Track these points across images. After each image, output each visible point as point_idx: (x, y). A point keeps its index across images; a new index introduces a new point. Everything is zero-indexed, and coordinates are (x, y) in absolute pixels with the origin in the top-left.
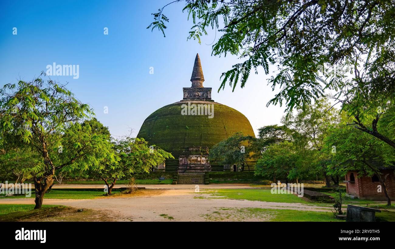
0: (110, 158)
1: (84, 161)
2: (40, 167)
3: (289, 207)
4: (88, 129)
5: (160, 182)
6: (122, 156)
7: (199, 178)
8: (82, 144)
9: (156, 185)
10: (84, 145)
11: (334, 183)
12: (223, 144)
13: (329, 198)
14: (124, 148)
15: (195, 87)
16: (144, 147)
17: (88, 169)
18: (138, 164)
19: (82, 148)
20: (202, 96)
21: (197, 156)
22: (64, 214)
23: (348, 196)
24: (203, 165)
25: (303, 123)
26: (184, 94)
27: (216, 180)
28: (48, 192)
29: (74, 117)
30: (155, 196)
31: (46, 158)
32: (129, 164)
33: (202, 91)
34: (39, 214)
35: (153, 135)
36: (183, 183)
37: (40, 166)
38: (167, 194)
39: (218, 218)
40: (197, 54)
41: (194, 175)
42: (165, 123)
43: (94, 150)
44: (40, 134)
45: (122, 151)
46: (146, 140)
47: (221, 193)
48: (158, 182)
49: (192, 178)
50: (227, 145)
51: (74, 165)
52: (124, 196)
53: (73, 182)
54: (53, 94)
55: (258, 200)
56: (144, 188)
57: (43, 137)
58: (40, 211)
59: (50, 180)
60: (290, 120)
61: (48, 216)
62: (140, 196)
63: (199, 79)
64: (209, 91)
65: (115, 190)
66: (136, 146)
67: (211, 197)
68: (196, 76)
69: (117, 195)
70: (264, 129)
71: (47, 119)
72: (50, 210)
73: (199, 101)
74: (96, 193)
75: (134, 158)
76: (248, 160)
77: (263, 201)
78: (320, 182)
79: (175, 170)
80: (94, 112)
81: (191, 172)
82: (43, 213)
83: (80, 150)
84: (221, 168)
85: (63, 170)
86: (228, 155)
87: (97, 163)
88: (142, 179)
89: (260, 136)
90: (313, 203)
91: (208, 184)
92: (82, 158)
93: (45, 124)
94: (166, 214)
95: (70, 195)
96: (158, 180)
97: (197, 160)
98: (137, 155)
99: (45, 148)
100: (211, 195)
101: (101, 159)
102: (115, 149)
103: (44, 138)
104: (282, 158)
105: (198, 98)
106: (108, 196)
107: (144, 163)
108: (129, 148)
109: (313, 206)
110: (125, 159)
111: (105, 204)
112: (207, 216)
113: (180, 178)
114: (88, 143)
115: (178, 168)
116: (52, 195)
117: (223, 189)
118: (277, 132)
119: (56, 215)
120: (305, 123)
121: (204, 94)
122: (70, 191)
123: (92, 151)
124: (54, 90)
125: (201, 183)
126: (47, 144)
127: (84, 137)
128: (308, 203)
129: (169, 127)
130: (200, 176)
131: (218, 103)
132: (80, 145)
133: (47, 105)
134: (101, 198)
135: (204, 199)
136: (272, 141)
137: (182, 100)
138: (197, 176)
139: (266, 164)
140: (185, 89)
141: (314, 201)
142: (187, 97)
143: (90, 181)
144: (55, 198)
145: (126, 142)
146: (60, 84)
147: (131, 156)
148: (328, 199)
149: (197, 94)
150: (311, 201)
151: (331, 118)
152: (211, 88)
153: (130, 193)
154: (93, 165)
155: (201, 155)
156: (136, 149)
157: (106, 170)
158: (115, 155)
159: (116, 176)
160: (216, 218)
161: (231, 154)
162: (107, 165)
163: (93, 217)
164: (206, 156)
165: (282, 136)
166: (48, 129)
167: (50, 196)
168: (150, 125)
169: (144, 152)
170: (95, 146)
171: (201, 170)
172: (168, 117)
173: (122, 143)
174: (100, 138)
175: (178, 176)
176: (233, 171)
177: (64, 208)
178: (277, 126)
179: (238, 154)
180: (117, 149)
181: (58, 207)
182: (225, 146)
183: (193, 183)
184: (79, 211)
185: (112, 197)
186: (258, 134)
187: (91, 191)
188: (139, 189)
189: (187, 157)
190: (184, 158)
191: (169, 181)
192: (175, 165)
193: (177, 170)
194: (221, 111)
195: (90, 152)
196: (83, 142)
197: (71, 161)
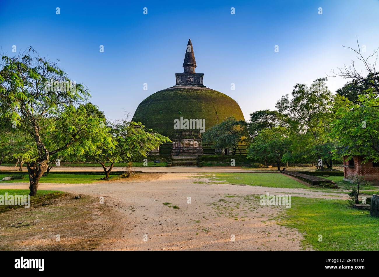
0: (108, 143)
1: (80, 146)
2: (32, 153)
3: (295, 193)
4: (83, 112)
5: (155, 164)
6: (118, 140)
7: (193, 161)
8: (77, 128)
9: (151, 168)
10: (79, 129)
11: (327, 167)
12: (215, 128)
13: (332, 183)
14: (121, 132)
15: (187, 73)
16: (141, 131)
17: (85, 154)
18: (135, 148)
19: (77, 132)
20: (194, 81)
21: (190, 140)
22: (60, 201)
23: (346, 180)
24: (196, 149)
25: (298, 108)
26: (177, 80)
27: (209, 163)
28: (46, 176)
29: (67, 99)
30: (153, 180)
31: (39, 143)
32: (126, 149)
33: (194, 77)
34: (34, 202)
35: (147, 120)
36: (177, 166)
37: (32, 151)
38: (165, 178)
39: (227, 207)
40: (190, 39)
41: (188, 158)
42: (159, 108)
43: (90, 134)
44: (31, 116)
45: (119, 136)
46: (142, 124)
47: (219, 177)
48: (153, 165)
49: (186, 161)
50: (220, 129)
51: (70, 150)
52: (122, 180)
53: (72, 165)
54: (44, 73)
55: (260, 185)
56: (141, 172)
57: (34, 120)
58: (34, 199)
59: (45, 166)
60: (285, 105)
61: (43, 205)
62: (139, 180)
63: (192, 65)
64: (201, 77)
65: (113, 173)
66: (133, 130)
67: (210, 181)
68: (188, 62)
69: (115, 180)
70: (256, 114)
71: (38, 101)
72: (46, 197)
73: (191, 87)
74: (94, 177)
75: (131, 142)
76: (240, 144)
77: (265, 186)
78: (309, 165)
79: (169, 153)
80: (89, 93)
81: (184, 155)
82: (38, 201)
83: (76, 135)
84: (212, 151)
85: (59, 155)
86: (221, 140)
87: (94, 148)
88: (138, 162)
89: (252, 120)
90: (316, 188)
91: (201, 167)
92: (78, 143)
93: (37, 106)
94: (169, 203)
95: (67, 179)
96: (153, 163)
97: (189, 144)
98: (134, 139)
99: (37, 132)
100: (211, 180)
101: (98, 144)
102: (112, 132)
103: (36, 121)
104: (275, 142)
105: (190, 84)
106: (105, 180)
107: (141, 147)
108: (126, 132)
109: (317, 192)
110: (122, 144)
111: (103, 189)
112: (215, 205)
113: (175, 161)
114: (83, 126)
115: (171, 151)
116: (49, 179)
117: (220, 173)
118: (269, 116)
119: (51, 204)
120: (301, 108)
121: (195, 80)
122: (67, 175)
123: (88, 135)
124: (44, 68)
125: (195, 166)
126: (40, 128)
127: (79, 120)
128: (311, 188)
129: (163, 112)
130: (193, 159)
131: (210, 89)
132: (75, 129)
133: (37, 84)
134: (99, 183)
135: (204, 184)
136: (263, 126)
137: (175, 86)
138: (191, 159)
139: (259, 148)
140: (177, 75)
141: (316, 186)
142: (180, 82)
143: (88, 164)
144: (52, 183)
145: (122, 126)
146: (51, 63)
147: (129, 140)
148: (330, 184)
149: (189, 80)
150: (313, 187)
151: (327, 103)
152: (203, 74)
153: (127, 177)
154: (90, 150)
155: (193, 139)
156: (133, 133)
157: (104, 155)
158: (112, 140)
159: (114, 160)
160: (224, 208)
161: (224, 138)
162: (104, 149)
163: (91, 206)
164: (198, 140)
165: (273, 120)
166: (40, 111)
167: (48, 180)
168: (144, 110)
169: (141, 136)
170: (91, 130)
171: (193, 153)
172: (162, 102)
173: (118, 127)
174: (96, 121)
175: (173, 159)
176: (224, 154)
177: (61, 194)
178: (269, 111)
179: (230, 138)
180: (113, 133)
181: (55, 193)
182: (217, 131)
183: (187, 166)
184: (76, 198)
185: (109, 181)
186: (250, 119)
187: (89, 174)
188: (137, 172)
189: (180, 141)
190: (177, 141)
191: (164, 164)
192: (169, 149)
193: (170, 153)
194: (212, 96)
195: (86, 136)
196: (78, 126)
197: (66, 145)
